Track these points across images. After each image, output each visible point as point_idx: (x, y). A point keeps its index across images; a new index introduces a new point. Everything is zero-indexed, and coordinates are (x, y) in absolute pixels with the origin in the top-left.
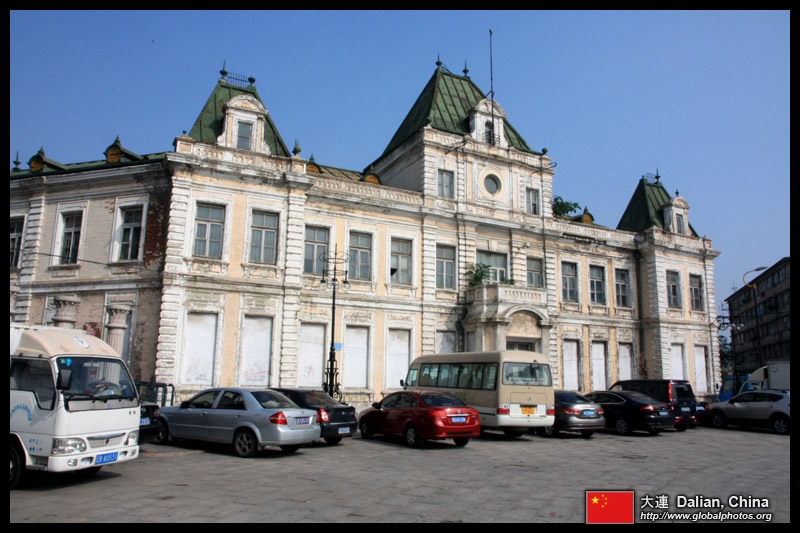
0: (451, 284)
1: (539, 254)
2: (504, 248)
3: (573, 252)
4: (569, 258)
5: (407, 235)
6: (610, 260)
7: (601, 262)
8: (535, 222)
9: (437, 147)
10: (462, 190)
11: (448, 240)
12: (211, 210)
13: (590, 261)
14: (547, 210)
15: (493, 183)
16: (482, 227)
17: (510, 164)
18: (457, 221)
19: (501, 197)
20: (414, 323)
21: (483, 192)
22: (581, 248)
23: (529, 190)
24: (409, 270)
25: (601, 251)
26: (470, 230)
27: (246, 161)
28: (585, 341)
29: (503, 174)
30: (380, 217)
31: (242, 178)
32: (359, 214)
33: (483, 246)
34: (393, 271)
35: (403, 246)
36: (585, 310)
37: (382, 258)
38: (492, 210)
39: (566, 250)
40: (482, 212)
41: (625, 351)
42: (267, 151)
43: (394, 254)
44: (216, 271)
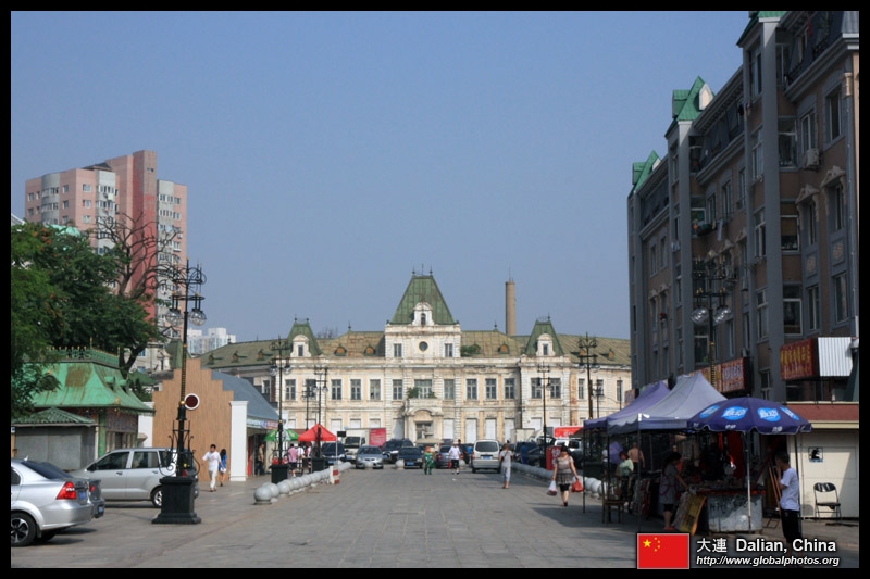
0: (400, 396)
1: (452, 377)
2: (429, 377)
3: (474, 373)
4: (471, 377)
5: (378, 378)
6: (500, 375)
7: (494, 377)
8: (449, 361)
9: (391, 334)
10: (405, 352)
11: (398, 377)
12: (291, 382)
13: (486, 377)
14: (456, 353)
15: (423, 346)
16: (414, 369)
17: (433, 334)
18: (402, 368)
19: (428, 352)
20: (381, 416)
21: (418, 351)
22: (480, 371)
23: (446, 345)
24: (378, 394)
25: (493, 370)
26: (410, 372)
27: (302, 361)
28: (481, 418)
29: (429, 341)
30: (364, 372)
31: (301, 369)
32: (354, 372)
33: (417, 377)
34: (372, 394)
35: (376, 383)
36: (481, 404)
37: (365, 390)
38: (423, 359)
39: (469, 373)
40: (417, 361)
41: (511, 423)
42: (309, 355)
43: (372, 387)
44: (294, 405)
